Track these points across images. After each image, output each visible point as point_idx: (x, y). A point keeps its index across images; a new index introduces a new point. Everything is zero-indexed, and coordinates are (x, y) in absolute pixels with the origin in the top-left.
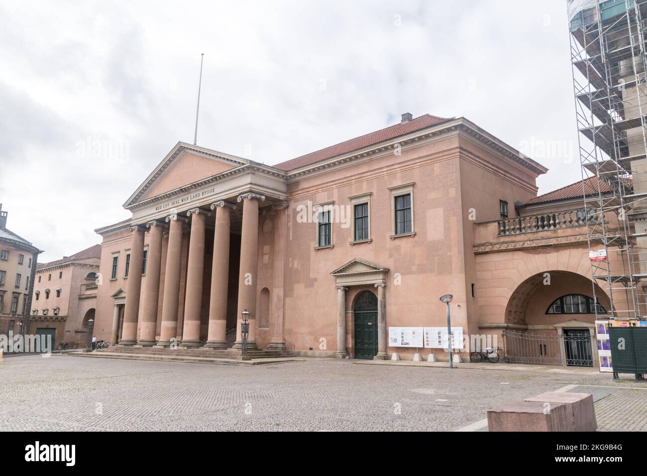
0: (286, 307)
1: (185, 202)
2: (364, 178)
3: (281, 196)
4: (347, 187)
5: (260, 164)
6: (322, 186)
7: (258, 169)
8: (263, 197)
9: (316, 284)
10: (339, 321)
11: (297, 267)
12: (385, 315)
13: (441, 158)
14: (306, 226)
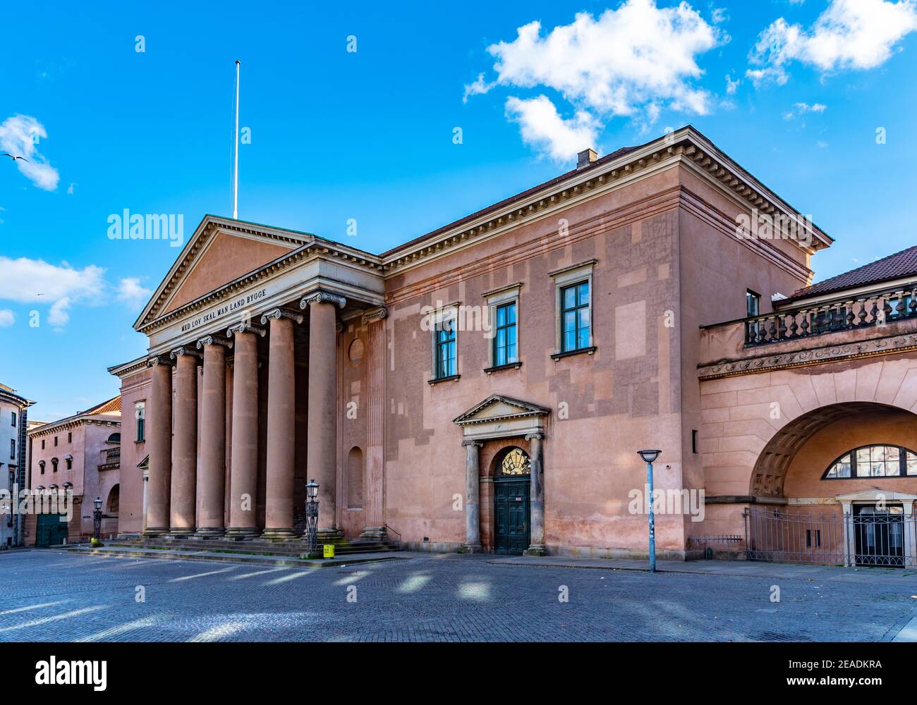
0: (388, 475)
1: (223, 315)
2: (509, 260)
4: (481, 277)
6: (440, 279)
9: (432, 438)
10: (469, 496)
11: (402, 413)
12: (543, 485)
13: (644, 211)
14: (416, 348)
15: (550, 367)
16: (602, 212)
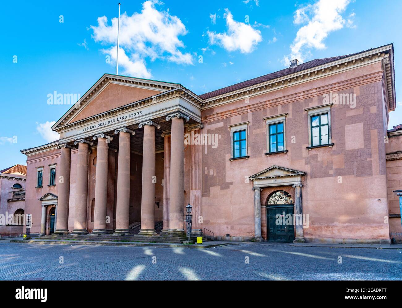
0: (203, 204)
1: (113, 123)
2: (279, 103)
3: (198, 120)
4: (262, 111)
5: (187, 90)
6: (236, 111)
7: (185, 93)
8: (188, 118)
9: (231, 186)
10: (257, 214)
11: (212, 174)
12: (302, 208)
13: (361, 82)
14: (221, 143)
15: (305, 153)
16: (336, 82)
